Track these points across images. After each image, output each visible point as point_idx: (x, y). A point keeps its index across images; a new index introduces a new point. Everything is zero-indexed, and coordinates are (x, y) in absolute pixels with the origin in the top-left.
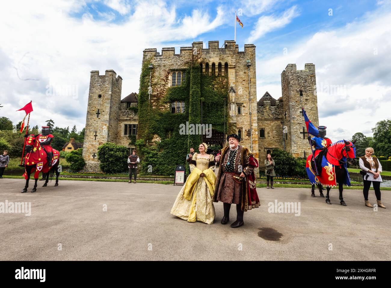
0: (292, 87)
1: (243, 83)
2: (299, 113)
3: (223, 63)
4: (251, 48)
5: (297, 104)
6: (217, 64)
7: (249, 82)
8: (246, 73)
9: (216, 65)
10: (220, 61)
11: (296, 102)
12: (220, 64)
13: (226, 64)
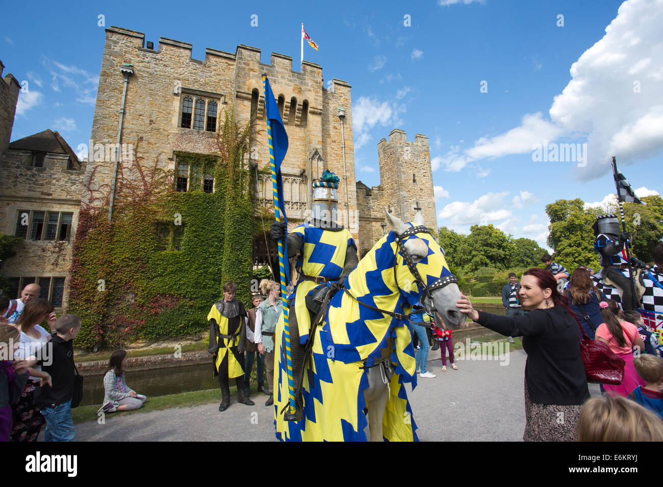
0: (402, 166)
1: (332, 147)
2: (413, 209)
3: (300, 101)
4: (344, 88)
5: (409, 196)
6: (288, 99)
7: (343, 146)
8: (336, 129)
9: (286, 100)
10: (294, 95)
11: (409, 191)
12: (294, 101)
13: (306, 104)
